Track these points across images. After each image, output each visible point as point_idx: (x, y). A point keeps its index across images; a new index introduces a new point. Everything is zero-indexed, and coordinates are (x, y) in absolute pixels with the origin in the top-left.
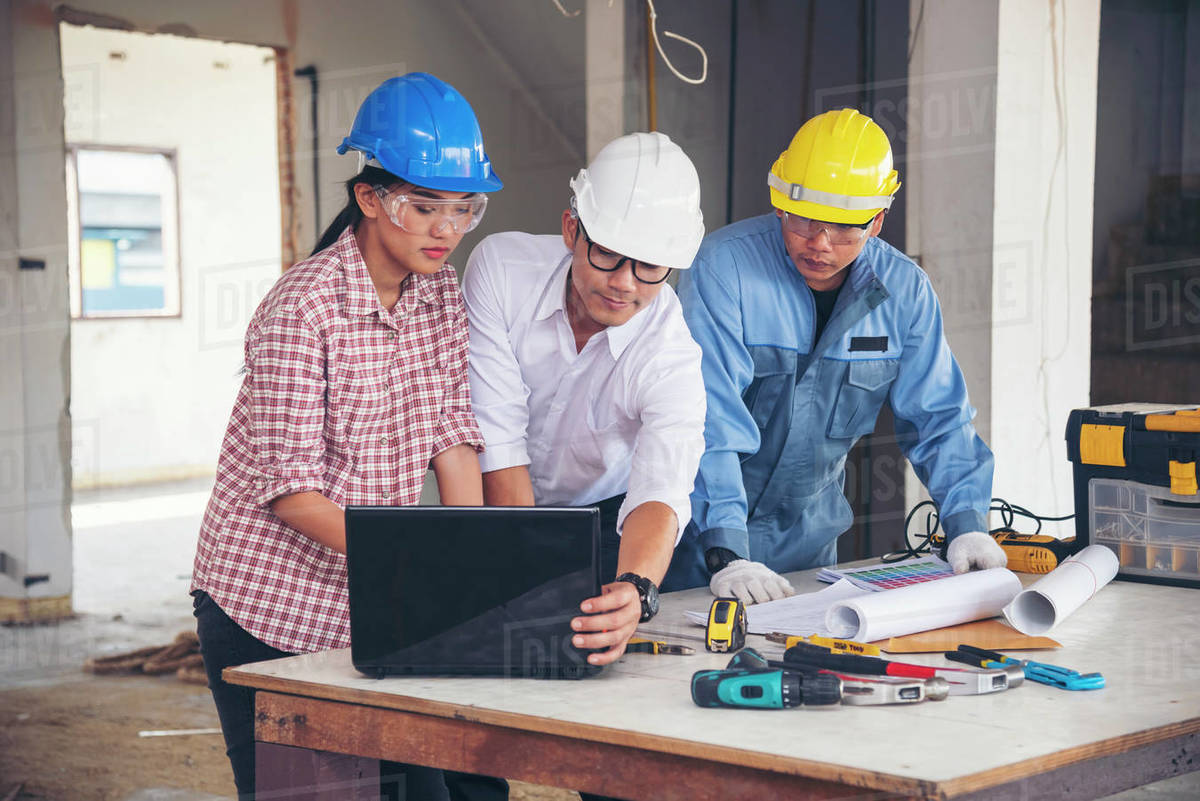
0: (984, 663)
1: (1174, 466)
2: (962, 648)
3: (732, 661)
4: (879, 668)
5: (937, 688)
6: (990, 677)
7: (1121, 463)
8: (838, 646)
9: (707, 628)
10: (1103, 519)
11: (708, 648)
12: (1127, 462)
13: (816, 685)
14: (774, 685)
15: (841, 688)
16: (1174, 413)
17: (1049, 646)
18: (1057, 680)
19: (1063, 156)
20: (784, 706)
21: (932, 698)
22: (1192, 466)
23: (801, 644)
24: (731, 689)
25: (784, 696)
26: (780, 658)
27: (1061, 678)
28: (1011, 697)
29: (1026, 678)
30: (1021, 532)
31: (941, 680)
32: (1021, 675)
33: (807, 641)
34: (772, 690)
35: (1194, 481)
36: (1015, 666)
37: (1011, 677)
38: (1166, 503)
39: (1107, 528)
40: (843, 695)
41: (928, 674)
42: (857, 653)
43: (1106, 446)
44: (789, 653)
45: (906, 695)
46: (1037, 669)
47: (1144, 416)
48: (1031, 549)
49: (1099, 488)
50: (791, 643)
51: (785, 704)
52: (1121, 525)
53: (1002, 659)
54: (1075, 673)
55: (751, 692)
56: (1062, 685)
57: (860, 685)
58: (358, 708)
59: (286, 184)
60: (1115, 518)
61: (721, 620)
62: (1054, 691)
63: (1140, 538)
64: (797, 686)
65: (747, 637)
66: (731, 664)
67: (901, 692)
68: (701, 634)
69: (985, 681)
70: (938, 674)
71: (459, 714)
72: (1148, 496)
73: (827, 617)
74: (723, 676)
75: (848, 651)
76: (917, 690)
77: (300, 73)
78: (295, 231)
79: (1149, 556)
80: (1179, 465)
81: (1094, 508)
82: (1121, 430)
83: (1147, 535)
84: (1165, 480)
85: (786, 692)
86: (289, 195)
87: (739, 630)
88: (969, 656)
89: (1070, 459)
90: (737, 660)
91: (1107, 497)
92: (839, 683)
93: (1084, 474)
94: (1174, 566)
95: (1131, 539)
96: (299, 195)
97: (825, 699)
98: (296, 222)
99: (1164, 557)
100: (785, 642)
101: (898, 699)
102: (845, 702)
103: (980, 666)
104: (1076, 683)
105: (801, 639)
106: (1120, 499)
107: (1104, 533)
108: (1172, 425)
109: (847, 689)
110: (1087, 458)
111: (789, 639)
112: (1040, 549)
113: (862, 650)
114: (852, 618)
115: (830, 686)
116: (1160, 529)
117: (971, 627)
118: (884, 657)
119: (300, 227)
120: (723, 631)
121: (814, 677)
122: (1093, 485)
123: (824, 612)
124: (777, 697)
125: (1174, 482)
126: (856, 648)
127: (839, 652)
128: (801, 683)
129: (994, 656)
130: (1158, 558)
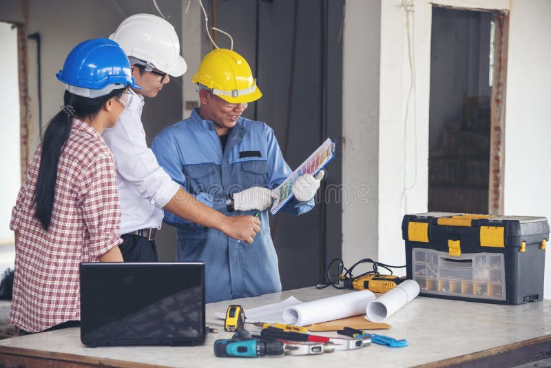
0: (354, 335)
1: (450, 242)
2: (345, 328)
3: (234, 336)
4: (304, 338)
5: (329, 347)
6: (355, 341)
7: (426, 240)
8: (287, 328)
9: (225, 320)
10: (420, 267)
11: (226, 330)
12: (429, 240)
13: (272, 346)
14: (253, 346)
15: (284, 347)
16: (451, 217)
17: (385, 327)
18: (387, 343)
19: (413, 89)
20: (257, 356)
21: (327, 352)
22: (458, 242)
23: (270, 327)
24: (233, 348)
25: (257, 351)
26: (259, 334)
27: (388, 342)
28: (364, 351)
29: (373, 342)
30: (381, 274)
31: (332, 343)
32: (369, 341)
33: (273, 326)
34: (251, 348)
35: (459, 249)
36: (368, 337)
37: (365, 342)
38: (447, 260)
39: (421, 271)
40: (285, 350)
41: (326, 341)
42: (296, 331)
43: (420, 232)
44: (264, 331)
45: (314, 350)
46: (378, 338)
47: (437, 218)
48: (386, 282)
49: (417, 253)
50: (265, 327)
51: (258, 355)
52: (427, 270)
53: (363, 334)
54: (395, 340)
55: (242, 349)
56: (388, 345)
57: (294, 346)
58: (51, 361)
59: (23, 94)
60: (424, 267)
61: (232, 316)
62: (384, 348)
63: (436, 276)
64: (263, 346)
65: (245, 325)
66: (234, 337)
67: (313, 349)
68: (223, 323)
69: (353, 343)
70: (331, 340)
71: (101, 362)
72: (439, 256)
73: (284, 314)
74: (229, 342)
75: (292, 330)
76: (320, 347)
77: (31, 37)
78: (28, 118)
79: (439, 285)
80: (453, 242)
81: (415, 262)
82: (427, 225)
83: (438, 275)
84: (446, 249)
85: (258, 349)
86: (24, 99)
87: (241, 321)
88: (348, 332)
89: (404, 239)
90: (237, 335)
91: (421, 257)
92: (283, 345)
93: (410, 246)
94: (451, 289)
95: (431, 277)
96: (30, 100)
97: (277, 353)
98: (29, 114)
99: (446, 286)
100: (262, 326)
101: (311, 352)
102: (287, 354)
103: (352, 337)
104: (394, 344)
105: (270, 325)
106: (426, 258)
107: (419, 274)
108: (450, 222)
109: (287, 348)
110: (411, 238)
111: (265, 325)
112: (390, 282)
113: (298, 330)
114: (295, 314)
115: (279, 346)
116: (445, 273)
117: (352, 319)
118: (309, 333)
119: (30, 116)
120: (233, 322)
121: (271, 342)
122: (414, 251)
123: (282, 312)
124: (254, 352)
125: (450, 250)
126: (296, 329)
127: (288, 331)
128: (265, 346)
129: (360, 332)
130: (444, 286)
